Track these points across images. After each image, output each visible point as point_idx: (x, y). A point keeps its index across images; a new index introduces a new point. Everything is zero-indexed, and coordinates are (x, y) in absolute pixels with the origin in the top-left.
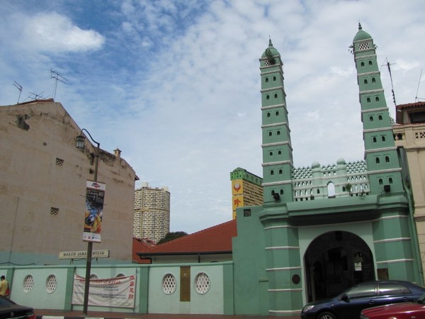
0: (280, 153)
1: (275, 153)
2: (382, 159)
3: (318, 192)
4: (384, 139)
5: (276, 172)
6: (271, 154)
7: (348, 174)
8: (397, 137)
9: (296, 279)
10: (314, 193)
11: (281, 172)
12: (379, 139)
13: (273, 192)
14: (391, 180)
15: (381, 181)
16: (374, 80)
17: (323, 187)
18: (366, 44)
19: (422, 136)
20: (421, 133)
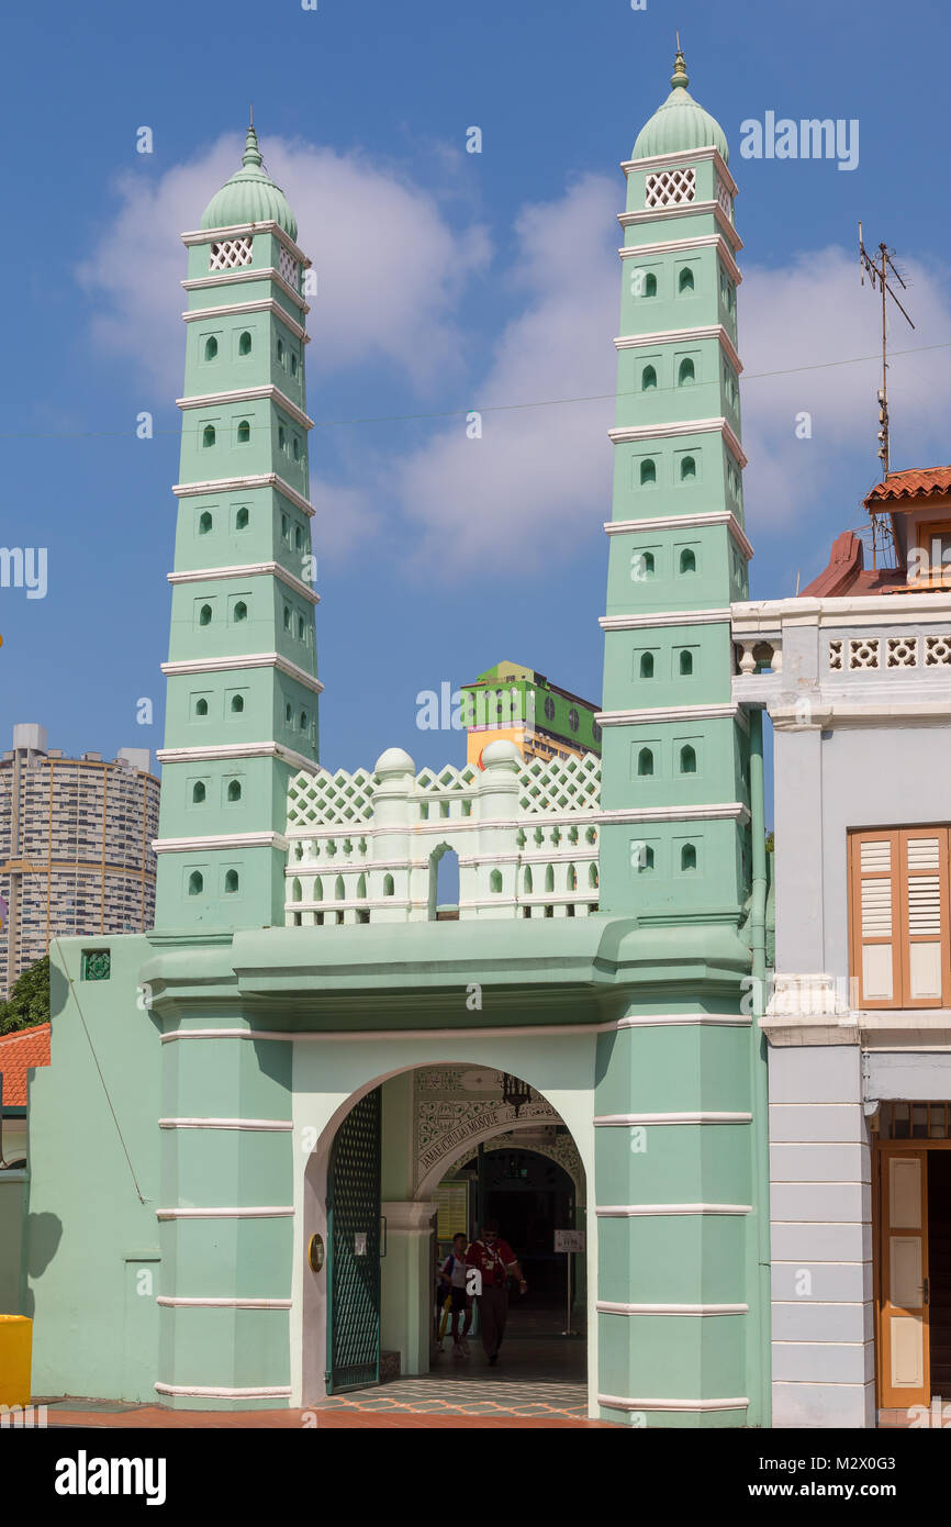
0: (238, 704)
1: (220, 705)
3: (390, 889)
4: (687, 663)
5: (216, 789)
6: (203, 708)
7: (525, 817)
8: (748, 659)
10: (375, 893)
11: (235, 791)
12: (667, 662)
13: (196, 880)
14: (689, 855)
15: (647, 858)
17: (408, 869)
18: (684, 179)
19: (860, 659)
20: (856, 647)
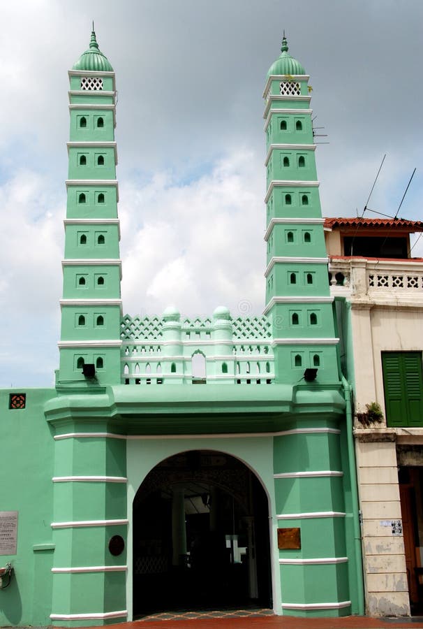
0: (101, 281)
1: (91, 280)
2: (304, 318)
3: (173, 369)
4: (310, 279)
5: (91, 319)
6: (82, 281)
7: (235, 340)
8: (334, 280)
9: (116, 547)
10: (165, 371)
11: (100, 321)
12: (301, 278)
13: (81, 361)
14: (316, 359)
15: (298, 360)
16: (302, 161)
17: (184, 361)
18: (295, 86)
19: (381, 283)
20: (379, 278)
